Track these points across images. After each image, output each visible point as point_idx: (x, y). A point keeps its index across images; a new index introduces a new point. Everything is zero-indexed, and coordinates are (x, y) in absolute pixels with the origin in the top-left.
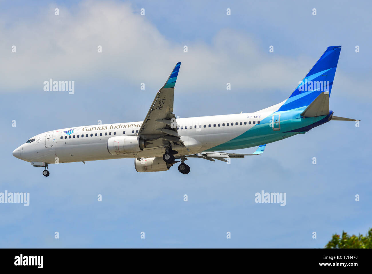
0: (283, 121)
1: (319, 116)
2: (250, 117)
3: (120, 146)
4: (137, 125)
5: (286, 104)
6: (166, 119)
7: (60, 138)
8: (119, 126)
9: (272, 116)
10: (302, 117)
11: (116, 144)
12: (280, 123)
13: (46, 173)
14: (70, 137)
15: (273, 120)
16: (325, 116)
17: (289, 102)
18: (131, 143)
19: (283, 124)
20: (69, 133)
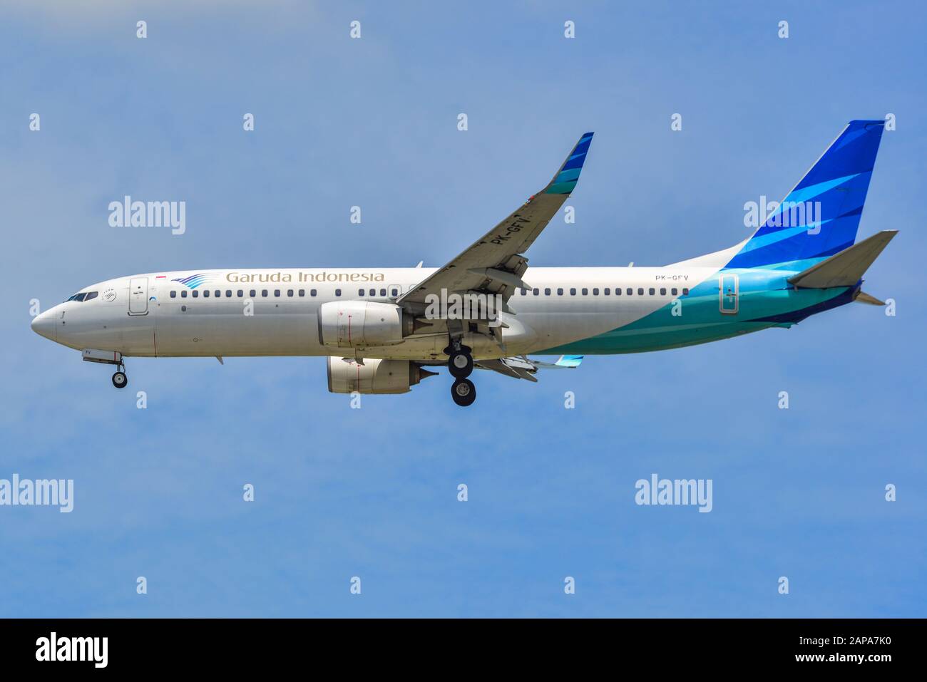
0: (745, 293)
1: (830, 288)
2: (663, 278)
3: (355, 327)
4: (369, 277)
5: (745, 252)
6: (497, 269)
7: (169, 294)
8: (322, 276)
9: (718, 281)
10: (791, 286)
11: (345, 321)
12: (740, 297)
13: (122, 381)
14: (195, 294)
15: (722, 288)
16: (845, 289)
17: (753, 247)
18: (382, 320)
19: (745, 301)
20: (191, 283)
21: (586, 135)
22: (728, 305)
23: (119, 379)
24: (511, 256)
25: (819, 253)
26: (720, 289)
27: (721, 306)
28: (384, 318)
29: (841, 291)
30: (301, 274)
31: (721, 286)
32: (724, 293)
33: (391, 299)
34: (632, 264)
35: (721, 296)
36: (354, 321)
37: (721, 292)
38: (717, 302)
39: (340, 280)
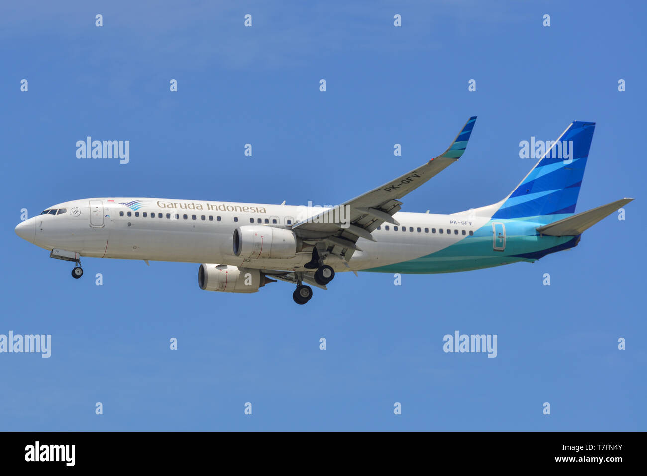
0: (510, 237)
1: (563, 236)
2: (455, 222)
3: (267, 244)
4: (256, 209)
5: (504, 208)
6: (375, 209)
7: (119, 213)
8: (223, 207)
9: (491, 226)
10: (539, 234)
11: (259, 240)
12: (506, 239)
13: (79, 274)
14: (137, 214)
15: (495, 232)
16: (572, 238)
17: (510, 205)
18: (284, 240)
19: (511, 242)
20: (134, 206)
21: (472, 118)
22: (499, 244)
23: (78, 272)
24: (390, 200)
25: (553, 211)
26: (493, 233)
27: (494, 244)
28: (285, 239)
29: (570, 239)
30: (208, 205)
31: (494, 230)
32: (496, 235)
33: (287, 226)
34: (428, 211)
35: (495, 237)
36: (265, 240)
37: (495, 235)
38: (492, 242)
39: (236, 211)
